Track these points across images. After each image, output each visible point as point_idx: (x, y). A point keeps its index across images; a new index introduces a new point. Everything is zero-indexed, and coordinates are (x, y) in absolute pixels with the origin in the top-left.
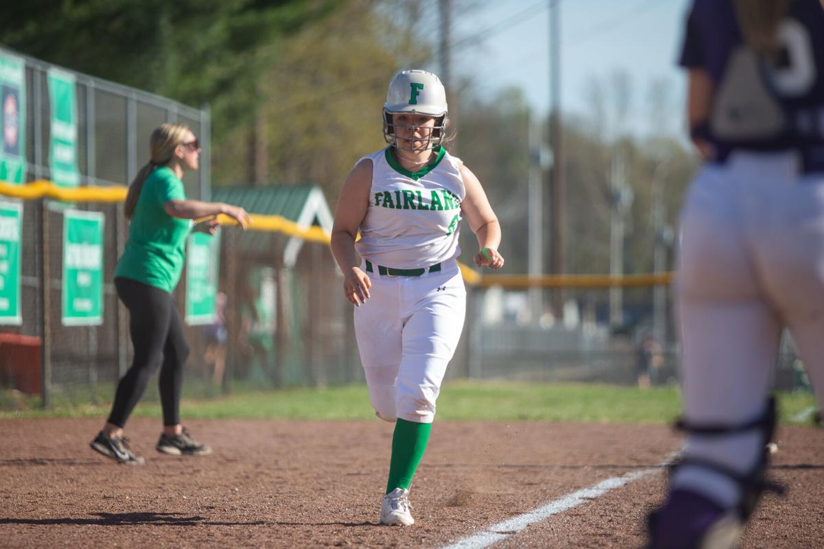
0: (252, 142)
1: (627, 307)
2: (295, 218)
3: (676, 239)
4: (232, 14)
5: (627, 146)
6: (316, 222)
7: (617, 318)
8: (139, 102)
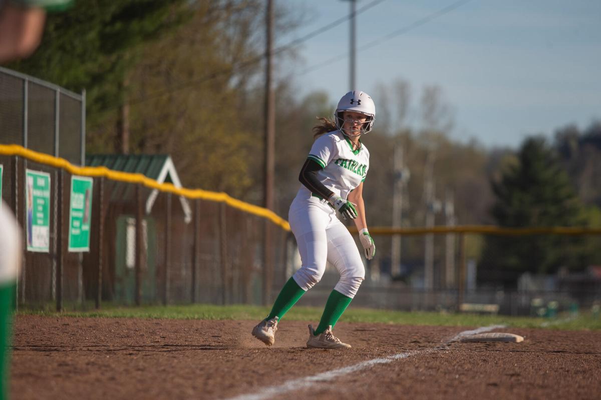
0: (119, 124)
1: (404, 261)
2: (155, 177)
3: (443, 209)
4: (105, 24)
5: (406, 139)
6: (168, 180)
7: (396, 269)
8: (30, 82)
